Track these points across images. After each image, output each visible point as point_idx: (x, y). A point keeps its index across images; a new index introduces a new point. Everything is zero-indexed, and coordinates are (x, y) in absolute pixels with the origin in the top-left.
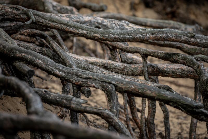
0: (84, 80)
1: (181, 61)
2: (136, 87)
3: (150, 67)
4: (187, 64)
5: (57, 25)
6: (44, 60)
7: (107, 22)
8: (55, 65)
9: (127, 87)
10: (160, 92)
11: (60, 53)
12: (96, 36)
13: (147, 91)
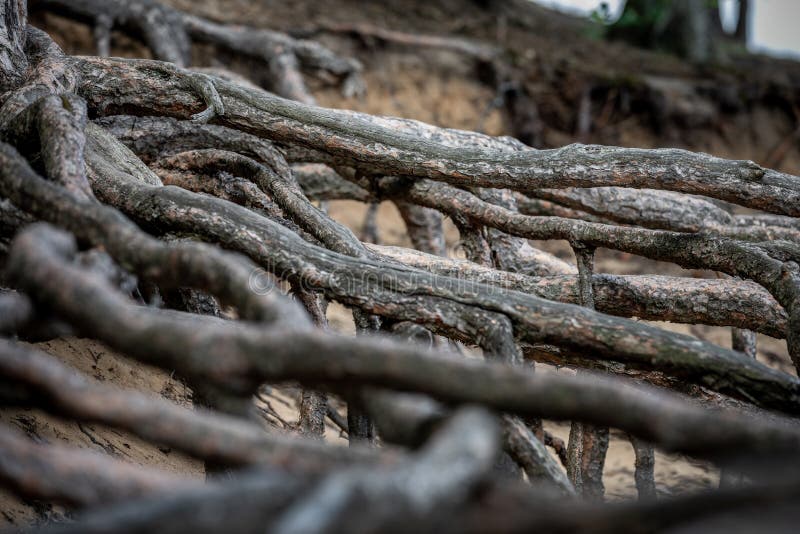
0: (404, 300)
1: (716, 259)
2: (587, 323)
3: (601, 286)
4: (739, 268)
5: (298, 129)
6: (265, 232)
7: (451, 141)
8: (305, 248)
9: (553, 323)
10: (669, 340)
11: (313, 217)
12: (432, 168)
13: (626, 336)
